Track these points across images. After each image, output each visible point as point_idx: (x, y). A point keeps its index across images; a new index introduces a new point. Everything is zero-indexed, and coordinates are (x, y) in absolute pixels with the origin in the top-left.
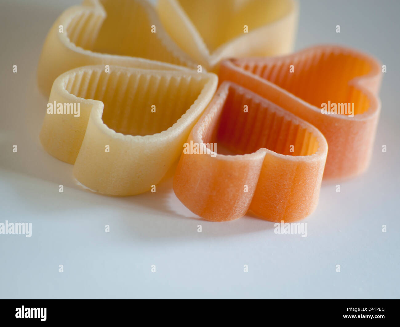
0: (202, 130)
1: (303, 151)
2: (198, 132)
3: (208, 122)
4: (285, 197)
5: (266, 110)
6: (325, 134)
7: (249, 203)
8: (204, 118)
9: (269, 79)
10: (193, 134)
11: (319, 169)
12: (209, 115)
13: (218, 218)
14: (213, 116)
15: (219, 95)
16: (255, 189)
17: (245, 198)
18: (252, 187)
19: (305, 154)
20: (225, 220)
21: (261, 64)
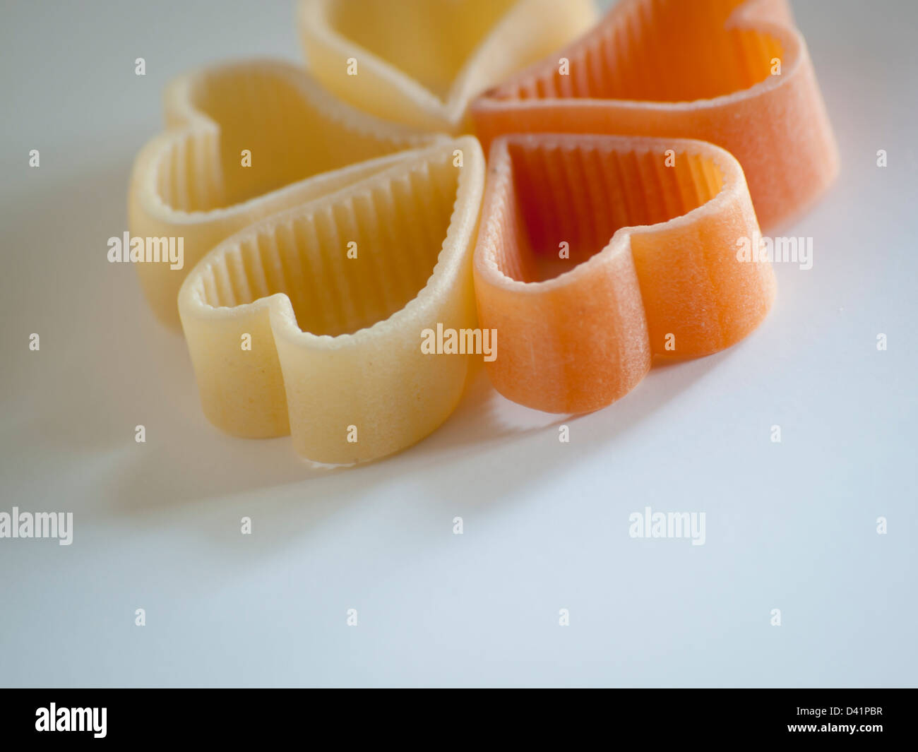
0: (492, 251)
1: (701, 196)
2: (486, 259)
3: (497, 232)
4: (707, 299)
5: (596, 154)
6: (723, 144)
7: (645, 343)
8: (486, 226)
9: (576, 94)
10: (478, 267)
11: (744, 215)
12: (492, 218)
13: (602, 399)
14: (500, 215)
15: (494, 171)
16: (643, 312)
17: (632, 338)
18: (635, 311)
19: (708, 198)
20: (617, 397)
21: (547, 75)
